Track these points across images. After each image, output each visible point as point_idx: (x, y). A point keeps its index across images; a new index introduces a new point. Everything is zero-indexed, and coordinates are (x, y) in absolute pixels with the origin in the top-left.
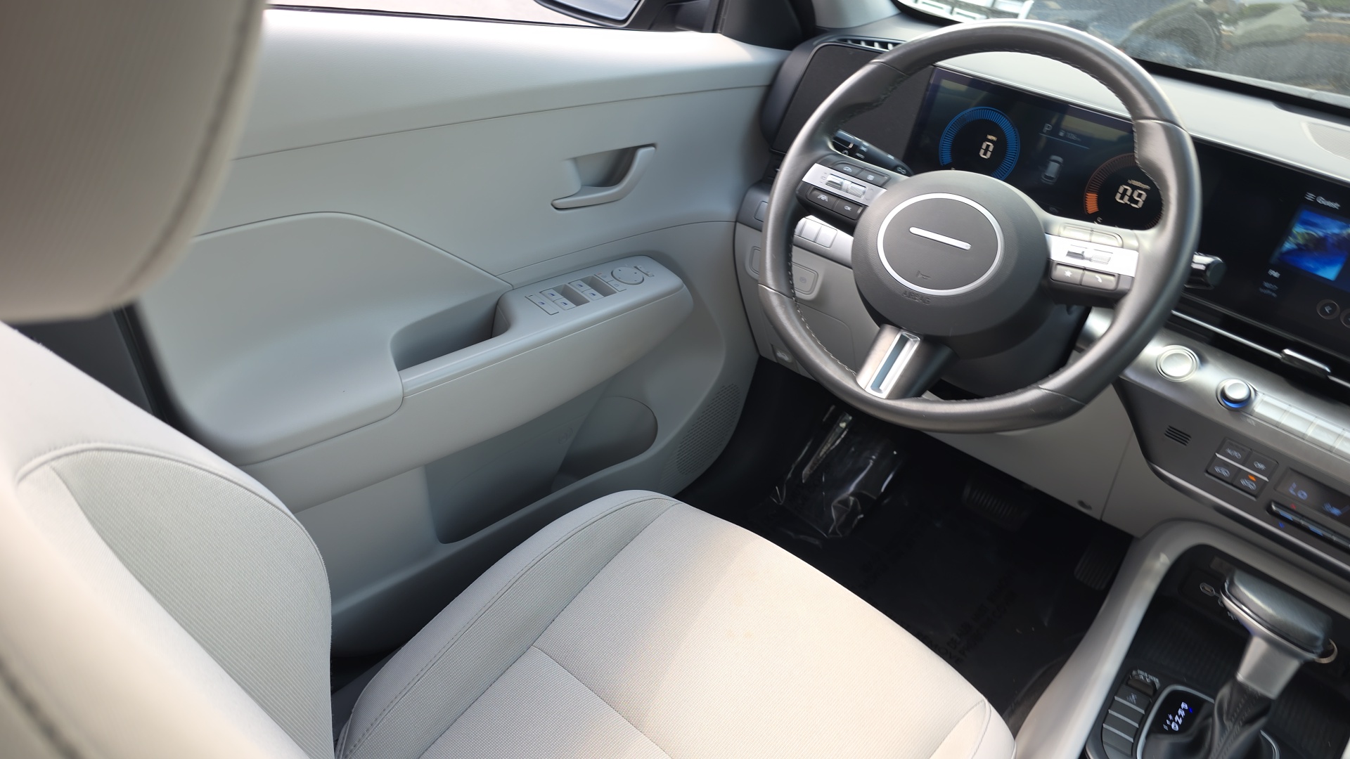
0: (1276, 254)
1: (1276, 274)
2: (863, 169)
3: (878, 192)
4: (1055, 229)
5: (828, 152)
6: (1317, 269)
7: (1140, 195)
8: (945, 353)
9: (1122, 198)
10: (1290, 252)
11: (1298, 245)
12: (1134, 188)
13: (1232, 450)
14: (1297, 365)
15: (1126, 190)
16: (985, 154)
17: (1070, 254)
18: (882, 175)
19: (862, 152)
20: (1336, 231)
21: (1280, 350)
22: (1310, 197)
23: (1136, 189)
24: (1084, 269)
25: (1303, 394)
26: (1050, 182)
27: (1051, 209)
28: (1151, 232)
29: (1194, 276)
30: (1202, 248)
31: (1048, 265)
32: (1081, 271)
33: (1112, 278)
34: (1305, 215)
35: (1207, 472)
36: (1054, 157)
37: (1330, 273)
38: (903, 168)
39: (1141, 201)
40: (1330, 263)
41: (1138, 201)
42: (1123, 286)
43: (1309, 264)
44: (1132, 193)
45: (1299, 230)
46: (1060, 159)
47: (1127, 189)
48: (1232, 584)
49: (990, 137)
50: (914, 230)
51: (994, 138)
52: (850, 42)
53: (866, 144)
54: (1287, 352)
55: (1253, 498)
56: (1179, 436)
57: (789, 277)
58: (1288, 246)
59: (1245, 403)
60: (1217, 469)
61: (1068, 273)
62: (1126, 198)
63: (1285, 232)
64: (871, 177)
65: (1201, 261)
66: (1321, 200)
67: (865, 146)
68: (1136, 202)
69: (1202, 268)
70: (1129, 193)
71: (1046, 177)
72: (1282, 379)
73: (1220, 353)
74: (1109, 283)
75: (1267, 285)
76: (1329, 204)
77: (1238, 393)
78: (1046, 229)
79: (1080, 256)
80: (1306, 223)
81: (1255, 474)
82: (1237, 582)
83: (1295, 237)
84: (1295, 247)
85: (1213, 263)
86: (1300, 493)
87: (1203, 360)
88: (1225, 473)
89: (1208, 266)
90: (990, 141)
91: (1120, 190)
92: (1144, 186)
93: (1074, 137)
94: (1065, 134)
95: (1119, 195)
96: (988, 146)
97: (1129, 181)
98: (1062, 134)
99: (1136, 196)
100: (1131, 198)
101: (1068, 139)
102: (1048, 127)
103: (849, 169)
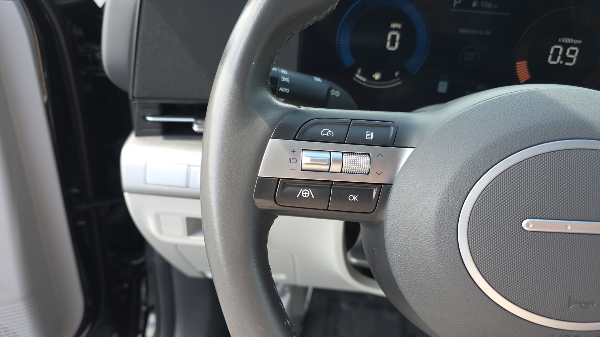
2: (350, 123)
5: (279, 115)
7: (572, 52)
9: (554, 59)
12: (566, 46)
15: (557, 51)
16: (393, 44)
18: (386, 124)
23: (569, 47)
39: (574, 57)
41: (573, 59)
44: (564, 52)
47: (559, 49)
49: (393, 26)
50: (527, 225)
53: (283, 72)
62: (559, 58)
64: (370, 135)
67: (286, 76)
68: (571, 60)
70: (560, 53)
90: (396, 29)
91: (552, 52)
92: (576, 42)
93: (489, 5)
94: (479, 4)
95: (550, 57)
96: (394, 37)
97: (560, 40)
98: (474, 5)
99: (567, 54)
100: (564, 57)
101: (483, 9)
102: (458, 0)
103: (328, 132)
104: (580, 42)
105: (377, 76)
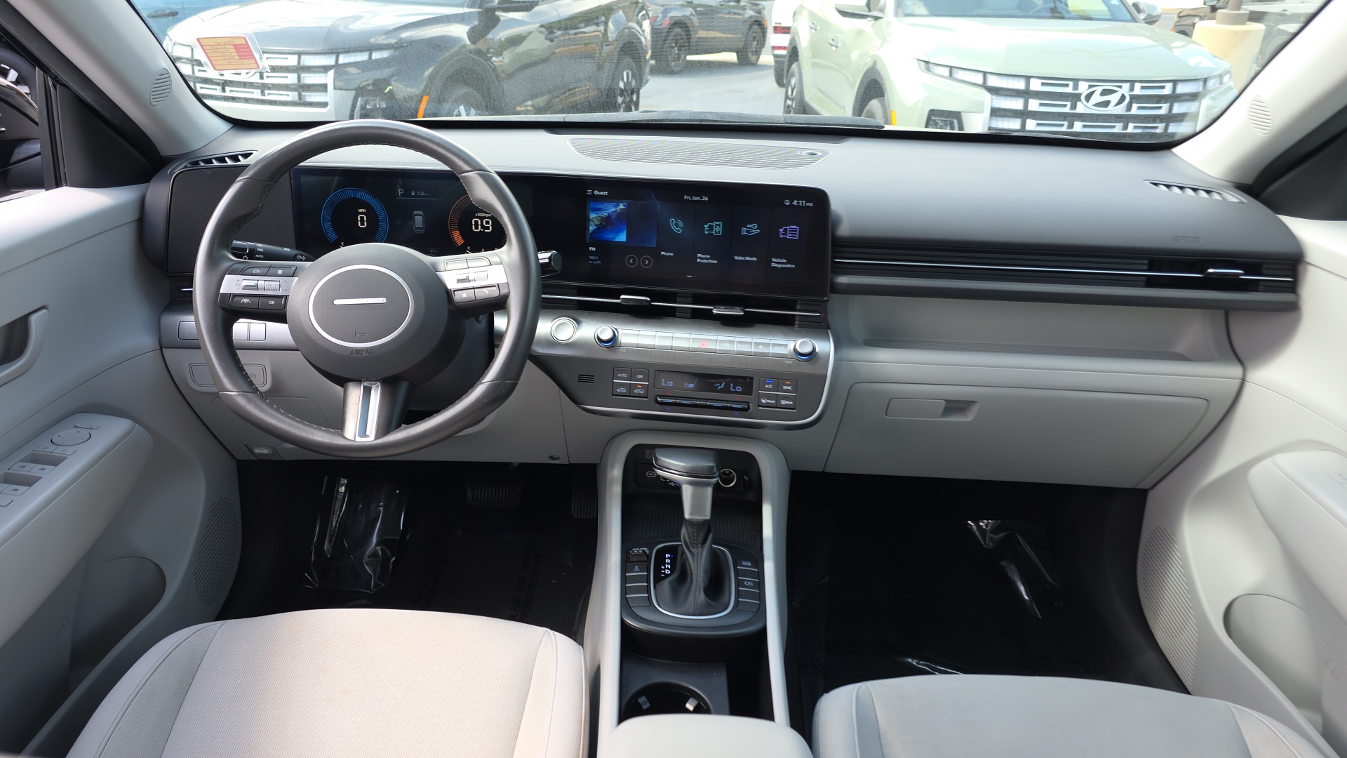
0: (588, 236)
1: (594, 249)
2: (270, 267)
3: (292, 281)
4: (441, 267)
5: (232, 263)
6: (615, 238)
7: (487, 223)
8: (403, 387)
9: (477, 228)
10: (594, 231)
11: (596, 225)
12: (482, 219)
13: (621, 373)
14: (631, 303)
15: (476, 222)
16: (363, 224)
17: (459, 281)
18: (290, 267)
19: (260, 253)
20: (614, 210)
21: (619, 298)
22: (589, 192)
23: (484, 219)
24: (474, 288)
25: (642, 320)
26: (422, 232)
27: (431, 251)
28: (505, 248)
29: (544, 268)
30: (541, 247)
31: (449, 294)
32: (473, 290)
33: (494, 288)
34: (592, 205)
35: (613, 395)
36: (415, 213)
37: (622, 237)
38: (302, 255)
39: (490, 226)
40: (620, 231)
42: (504, 291)
43: (609, 236)
44: (482, 222)
45: (592, 216)
46: (421, 213)
48: (656, 459)
49: (360, 211)
50: (337, 302)
51: (364, 211)
52: (202, 164)
53: (259, 245)
54: (622, 297)
55: (646, 399)
56: (587, 378)
57: (246, 377)
58: (592, 228)
59: (614, 339)
60: (618, 390)
61: (464, 295)
62: (480, 227)
63: (586, 220)
64: (280, 272)
65: (544, 257)
66: (596, 193)
67: (260, 248)
68: (488, 228)
69: (547, 261)
70: (479, 223)
71: (416, 228)
72: (628, 315)
73: (586, 313)
74: (494, 293)
75: (591, 257)
76: (602, 193)
77: (607, 335)
78: (434, 269)
79: (467, 280)
80: (595, 210)
81: (640, 383)
82: (658, 457)
83: (594, 222)
84: (596, 227)
85: (552, 255)
86: (668, 383)
87: (578, 322)
88: (623, 390)
89: (550, 258)
90: (362, 213)
91: (473, 223)
93: (423, 194)
94: (416, 193)
95: (473, 226)
96: (362, 218)
97: (476, 215)
98: (413, 194)
99: (484, 224)
100: (482, 226)
101: (420, 196)
102: (401, 191)
103: (258, 271)
104: (490, 215)
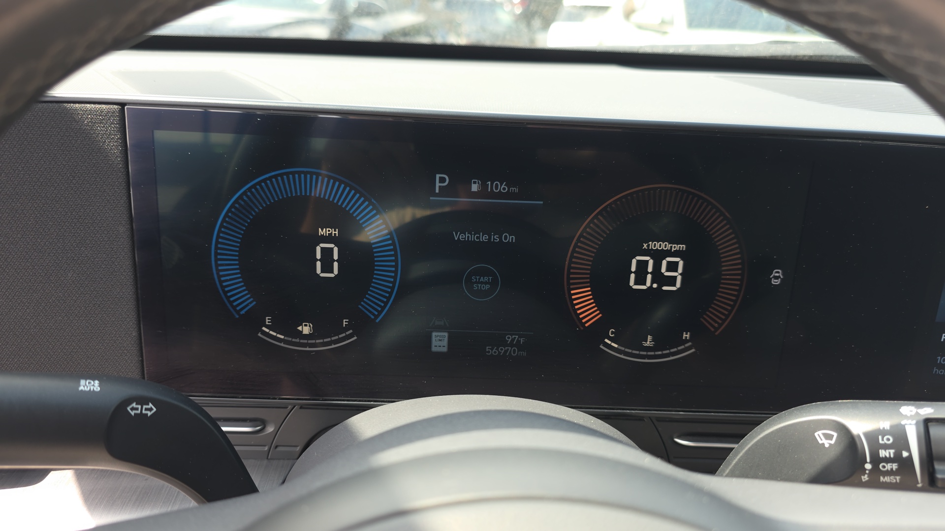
7: (672, 267)
9: (641, 280)
12: (658, 256)
15: (642, 265)
16: (327, 268)
23: (664, 257)
38: (142, 401)
39: (678, 275)
41: (675, 277)
44: (657, 266)
47: (646, 263)
49: (325, 231)
51: (333, 233)
62: (649, 277)
68: (672, 281)
70: (650, 269)
75: (941, 360)
90: (329, 238)
91: (634, 267)
92: (676, 247)
93: (503, 188)
94: (484, 186)
95: (633, 276)
96: (327, 253)
97: (645, 246)
98: (475, 188)
99: (663, 269)
100: (657, 275)
101: (493, 195)
102: (442, 180)
104: (683, 247)
105: (306, 330)
